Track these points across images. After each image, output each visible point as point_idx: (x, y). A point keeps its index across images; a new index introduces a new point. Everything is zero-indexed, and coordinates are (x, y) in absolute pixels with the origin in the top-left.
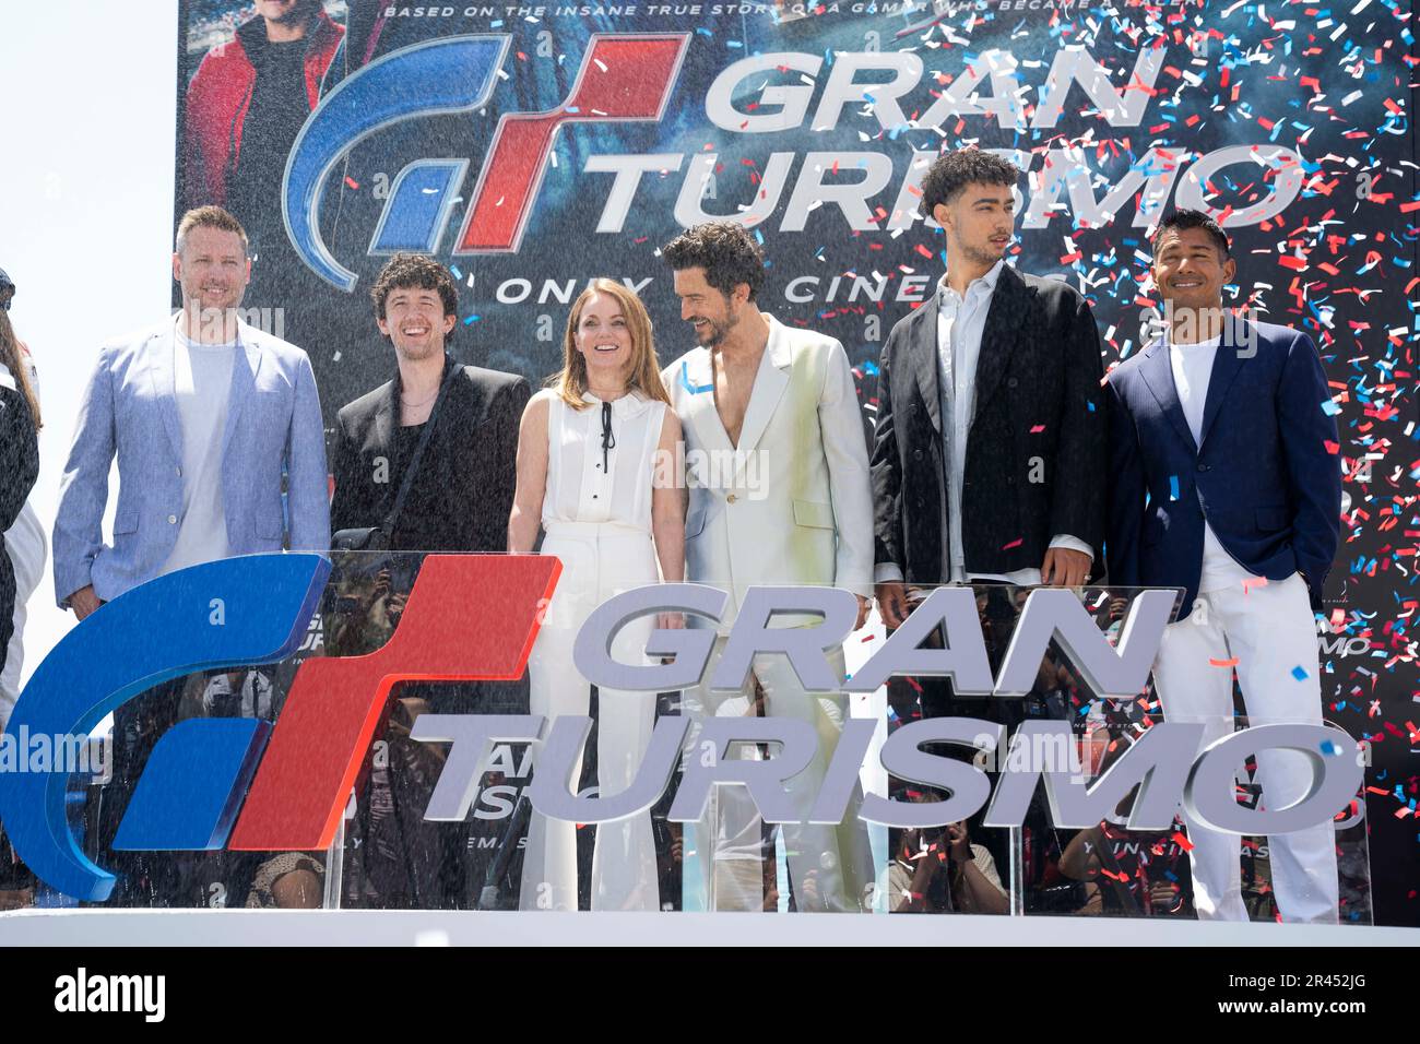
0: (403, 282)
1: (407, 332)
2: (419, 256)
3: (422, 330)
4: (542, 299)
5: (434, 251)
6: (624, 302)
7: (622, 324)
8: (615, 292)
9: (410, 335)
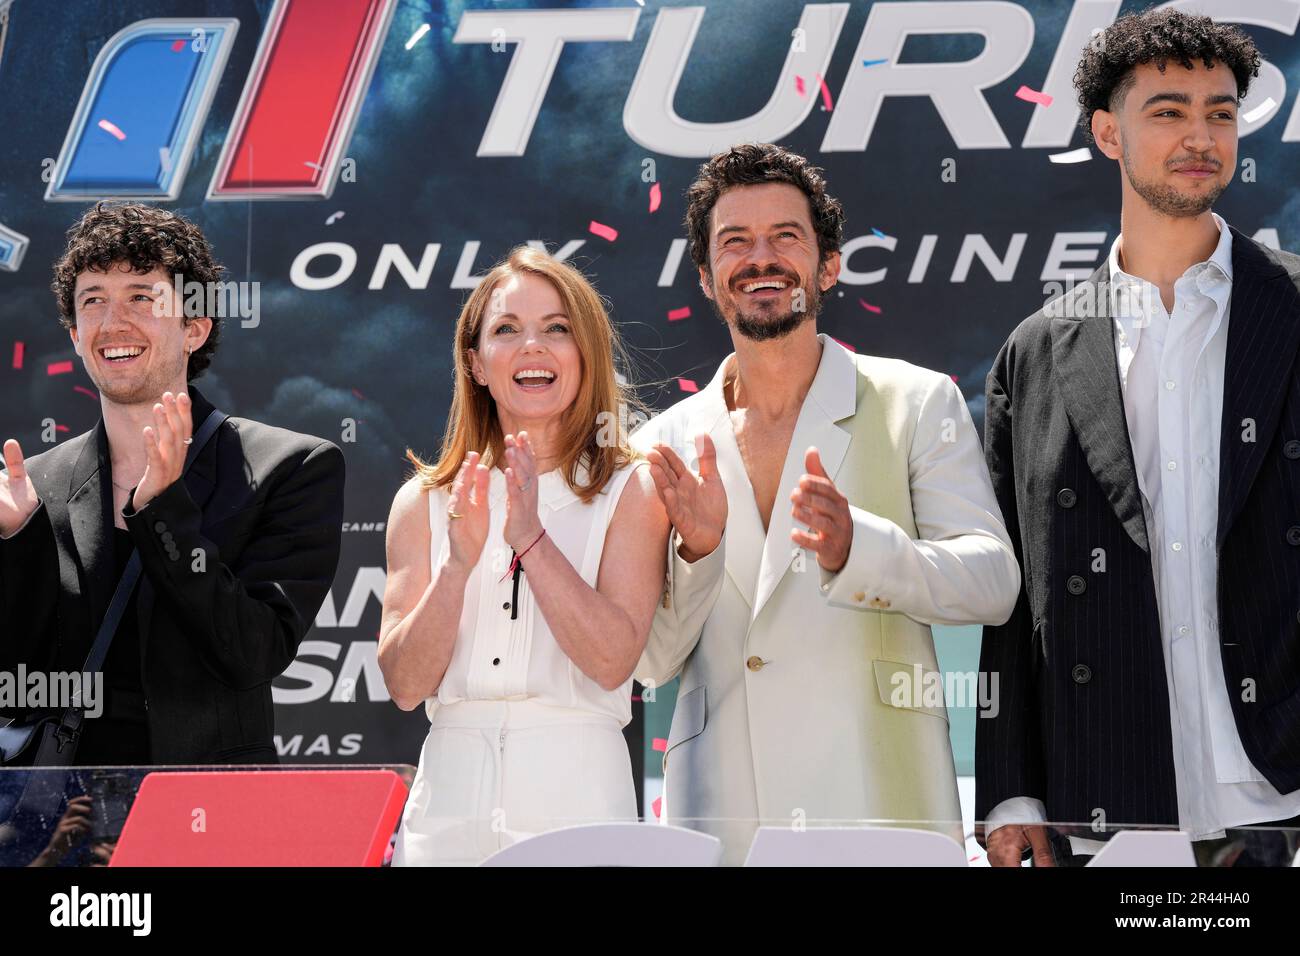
0: (99, 259)
1: (109, 353)
2: (138, 204)
3: (132, 351)
4: (377, 282)
5: (173, 191)
6: (567, 290)
7: (563, 329)
8: (550, 272)
9: (110, 359)
